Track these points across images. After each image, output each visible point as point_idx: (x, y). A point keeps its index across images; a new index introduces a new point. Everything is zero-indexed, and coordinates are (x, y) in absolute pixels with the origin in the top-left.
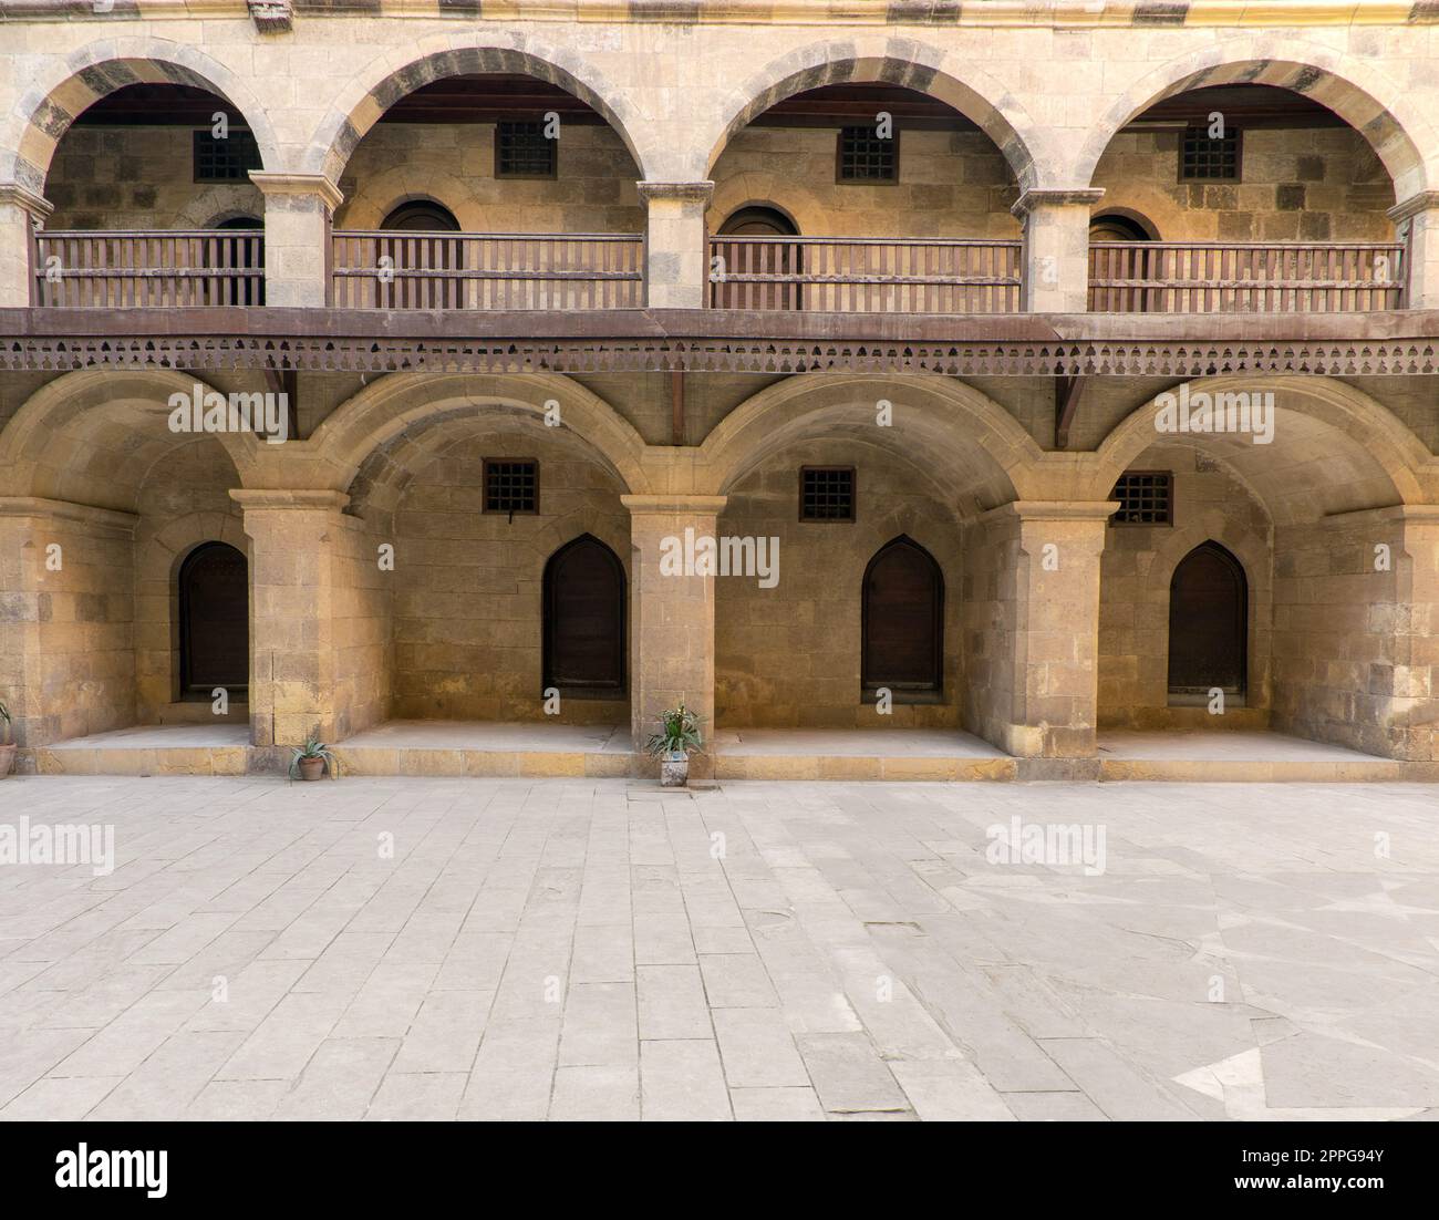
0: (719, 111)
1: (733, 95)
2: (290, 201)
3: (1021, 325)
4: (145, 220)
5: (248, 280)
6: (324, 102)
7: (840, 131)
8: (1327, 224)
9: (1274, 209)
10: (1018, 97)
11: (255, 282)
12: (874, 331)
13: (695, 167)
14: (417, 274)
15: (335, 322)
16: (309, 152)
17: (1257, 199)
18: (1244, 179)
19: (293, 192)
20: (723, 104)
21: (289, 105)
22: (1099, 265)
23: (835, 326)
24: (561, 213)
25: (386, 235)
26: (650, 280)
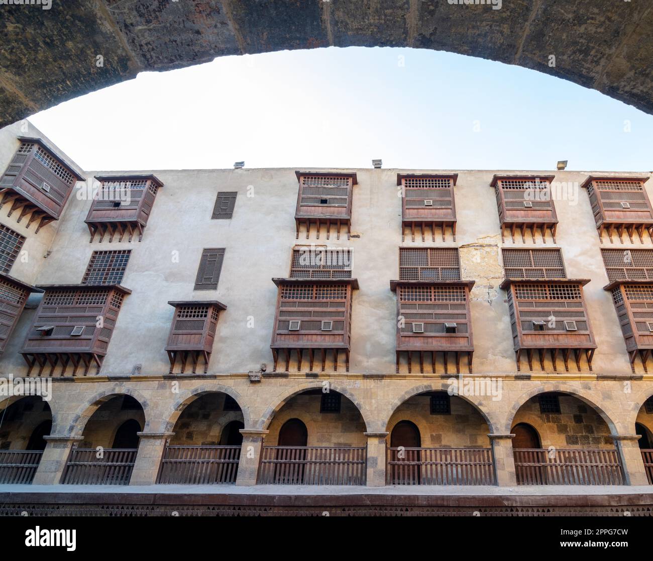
0: (390, 407)
1: (394, 402)
2: (251, 439)
3: (492, 500)
4: (204, 424)
5: (233, 464)
6: (267, 405)
7: (430, 397)
8: (592, 429)
9: (574, 423)
10: (483, 402)
11: (235, 465)
12: (442, 502)
13: (383, 426)
14: (289, 462)
15: (258, 500)
16: (260, 421)
17: (568, 420)
18: (562, 412)
19: (253, 436)
20: (391, 404)
21: (256, 406)
22: (518, 458)
23: (428, 500)
24: (340, 425)
25: (281, 448)
26: (368, 467)
